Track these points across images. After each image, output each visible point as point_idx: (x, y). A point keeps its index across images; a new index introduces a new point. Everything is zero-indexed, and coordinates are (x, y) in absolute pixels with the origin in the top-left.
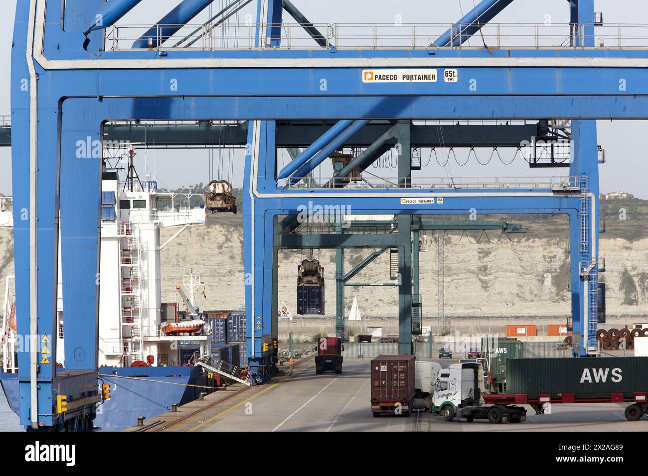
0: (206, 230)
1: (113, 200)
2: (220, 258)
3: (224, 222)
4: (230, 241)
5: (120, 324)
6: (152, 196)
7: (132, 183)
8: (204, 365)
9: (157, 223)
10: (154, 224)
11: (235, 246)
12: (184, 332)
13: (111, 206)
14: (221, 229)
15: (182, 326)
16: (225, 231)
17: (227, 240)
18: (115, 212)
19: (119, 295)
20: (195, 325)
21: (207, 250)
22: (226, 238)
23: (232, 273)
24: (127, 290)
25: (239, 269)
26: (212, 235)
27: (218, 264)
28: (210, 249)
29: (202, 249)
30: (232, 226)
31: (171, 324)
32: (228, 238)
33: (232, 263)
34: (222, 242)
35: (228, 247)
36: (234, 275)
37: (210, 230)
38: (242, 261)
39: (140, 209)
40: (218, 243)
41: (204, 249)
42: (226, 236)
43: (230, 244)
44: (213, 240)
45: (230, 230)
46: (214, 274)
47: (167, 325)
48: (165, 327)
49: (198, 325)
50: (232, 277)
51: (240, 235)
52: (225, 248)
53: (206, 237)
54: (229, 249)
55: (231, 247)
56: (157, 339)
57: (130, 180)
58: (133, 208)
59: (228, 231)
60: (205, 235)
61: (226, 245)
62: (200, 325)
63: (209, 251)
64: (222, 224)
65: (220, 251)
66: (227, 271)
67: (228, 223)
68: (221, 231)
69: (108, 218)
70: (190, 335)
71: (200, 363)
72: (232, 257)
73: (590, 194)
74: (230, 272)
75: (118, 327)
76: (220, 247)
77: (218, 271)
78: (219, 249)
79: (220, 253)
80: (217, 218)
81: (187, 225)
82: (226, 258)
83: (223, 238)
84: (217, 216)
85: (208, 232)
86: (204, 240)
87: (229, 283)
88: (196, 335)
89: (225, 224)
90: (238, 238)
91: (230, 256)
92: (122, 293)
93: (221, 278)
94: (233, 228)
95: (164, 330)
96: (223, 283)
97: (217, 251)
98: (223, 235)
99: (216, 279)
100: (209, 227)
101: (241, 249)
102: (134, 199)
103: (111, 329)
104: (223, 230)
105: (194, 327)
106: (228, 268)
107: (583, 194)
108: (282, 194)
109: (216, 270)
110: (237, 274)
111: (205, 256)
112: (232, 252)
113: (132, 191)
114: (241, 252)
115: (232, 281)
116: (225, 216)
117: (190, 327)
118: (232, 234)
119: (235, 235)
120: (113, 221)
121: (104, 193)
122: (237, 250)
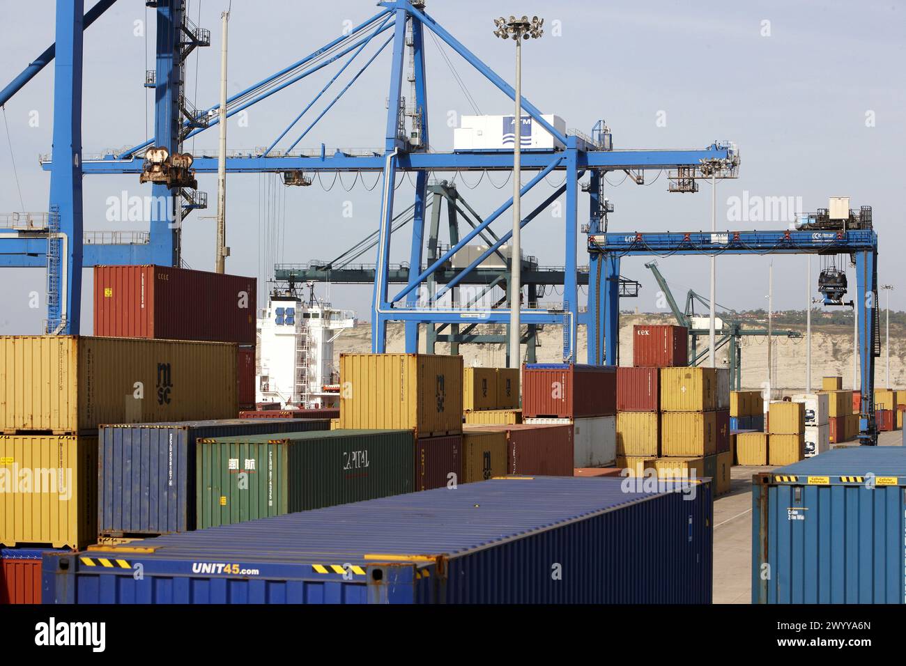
1: (294, 312)
2: (820, 353)
6: (325, 312)
10: (322, 327)
11: (829, 346)
14: (821, 335)
17: (824, 342)
18: (294, 320)
24: (301, 365)
27: (818, 357)
39: (316, 318)
43: (825, 344)
47: (326, 386)
48: (325, 388)
51: (832, 339)
56: (320, 394)
57: (311, 302)
58: (312, 318)
64: (822, 332)
69: (290, 323)
70: (334, 392)
72: (827, 352)
73: (570, 313)
81: (344, 329)
82: (823, 353)
97: (818, 348)
99: (817, 366)
102: (312, 313)
106: (824, 358)
107: (566, 312)
110: (829, 363)
113: (312, 308)
119: (830, 339)
120: (293, 325)
121: (288, 309)
122: (830, 348)
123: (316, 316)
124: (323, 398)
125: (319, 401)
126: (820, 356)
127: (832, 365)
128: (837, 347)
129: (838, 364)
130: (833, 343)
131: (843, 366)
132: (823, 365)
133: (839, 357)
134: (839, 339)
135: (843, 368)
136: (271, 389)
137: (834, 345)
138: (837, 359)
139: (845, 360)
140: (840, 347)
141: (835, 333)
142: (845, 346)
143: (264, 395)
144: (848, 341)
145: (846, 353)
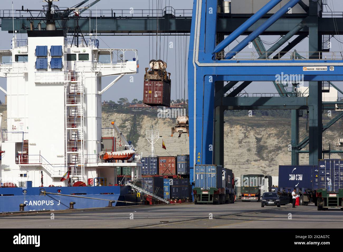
0: (229, 129)
1: (60, 52)
2: (240, 151)
3: (243, 123)
4: (248, 138)
5: (65, 153)
6: (94, 52)
7: (78, 40)
8: (134, 186)
9: (97, 72)
10: (95, 73)
11: (251, 142)
12: (118, 159)
13: (59, 57)
14: (241, 128)
15: (116, 155)
16: (244, 130)
17: (246, 137)
18: (62, 63)
19: (65, 129)
20: (127, 154)
21: (230, 144)
22: (245, 135)
23: (249, 162)
24: (72, 125)
25: (254, 159)
26: (234, 133)
27: (238, 155)
28: (233, 143)
29: (227, 144)
30: (249, 126)
31: (107, 153)
32: (246, 135)
33: (250, 154)
34: (242, 138)
35: (246, 142)
36: (250, 164)
37: (233, 129)
38: (257, 153)
39: (84, 61)
40: (238, 139)
41: (228, 143)
42: (245, 133)
43: (247, 140)
44: (235, 136)
45: (248, 129)
46: (236, 163)
47: (104, 153)
48: (103, 155)
49: (130, 154)
50: (249, 165)
51: (255, 133)
52: (244, 142)
53: (229, 135)
54: (247, 143)
55: (249, 142)
56: (96, 165)
57: (76, 38)
58: (79, 60)
59: (246, 130)
60: (228, 133)
61: (245, 141)
62: (131, 154)
63: (232, 145)
64: (242, 125)
65: (240, 145)
66: (245, 160)
67: (246, 123)
68: (241, 130)
69: (56, 67)
70: (123, 162)
71: (130, 184)
72: (249, 150)
74: (247, 161)
75: (63, 154)
76: (240, 142)
77: (239, 160)
78: (239, 143)
79: (240, 147)
80: (238, 120)
81: (123, 74)
82: (245, 150)
83: (243, 135)
84: (238, 119)
85: (231, 131)
86: (228, 137)
87: (246, 170)
88: (128, 162)
89: (244, 125)
90: (254, 135)
91: (248, 149)
92: (67, 127)
93: (241, 166)
94: (250, 128)
95: (102, 157)
96: (242, 170)
97: (238, 145)
98: (243, 133)
99: (237, 166)
100: (232, 127)
101: (256, 143)
102: (79, 53)
103: (58, 157)
104: (243, 129)
105: (126, 155)
106: (246, 158)
108: (217, 64)
109: (237, 160)
110: (253, 163)
111: (229, 149)
112: (249, 146)
113: (78, 47)
114: (256, 146)
115: (249, 168)
116: (245, 118)
117: (123, 155)
118: (249, 132)
119: (252, 133)
120: (61, 69)
121: (53, 47)
122: (253, 144)
123: (84, 57)
124: (100, 170)
125: (93, 175)
126: (240, 155)
127: (256, 166)
128: (261, 143)
129: (263, 165)
130: (257, 138)
131: (270, 166)
132: (244, 166)
133: (264, 155)
134: (264, 133)
135: (271, 168)
136: (32, 160)
137: (258, 140)
138: (263, 159)
139: (272, 159)
140: (265, 143)
141: (259, 126)
142: (272, 142)
143: (22, 168)
144: (276, 135)
145: (273, 151)
